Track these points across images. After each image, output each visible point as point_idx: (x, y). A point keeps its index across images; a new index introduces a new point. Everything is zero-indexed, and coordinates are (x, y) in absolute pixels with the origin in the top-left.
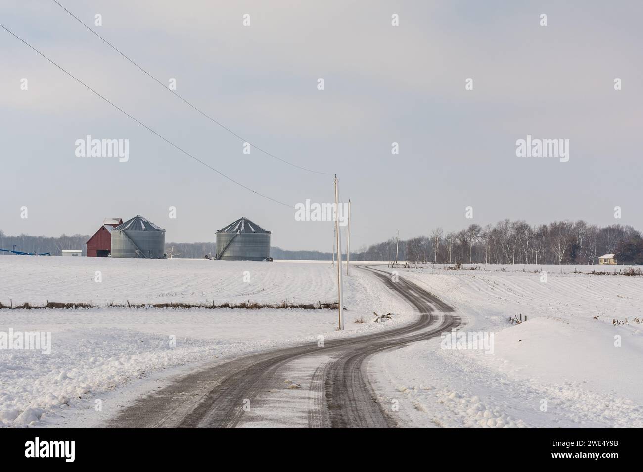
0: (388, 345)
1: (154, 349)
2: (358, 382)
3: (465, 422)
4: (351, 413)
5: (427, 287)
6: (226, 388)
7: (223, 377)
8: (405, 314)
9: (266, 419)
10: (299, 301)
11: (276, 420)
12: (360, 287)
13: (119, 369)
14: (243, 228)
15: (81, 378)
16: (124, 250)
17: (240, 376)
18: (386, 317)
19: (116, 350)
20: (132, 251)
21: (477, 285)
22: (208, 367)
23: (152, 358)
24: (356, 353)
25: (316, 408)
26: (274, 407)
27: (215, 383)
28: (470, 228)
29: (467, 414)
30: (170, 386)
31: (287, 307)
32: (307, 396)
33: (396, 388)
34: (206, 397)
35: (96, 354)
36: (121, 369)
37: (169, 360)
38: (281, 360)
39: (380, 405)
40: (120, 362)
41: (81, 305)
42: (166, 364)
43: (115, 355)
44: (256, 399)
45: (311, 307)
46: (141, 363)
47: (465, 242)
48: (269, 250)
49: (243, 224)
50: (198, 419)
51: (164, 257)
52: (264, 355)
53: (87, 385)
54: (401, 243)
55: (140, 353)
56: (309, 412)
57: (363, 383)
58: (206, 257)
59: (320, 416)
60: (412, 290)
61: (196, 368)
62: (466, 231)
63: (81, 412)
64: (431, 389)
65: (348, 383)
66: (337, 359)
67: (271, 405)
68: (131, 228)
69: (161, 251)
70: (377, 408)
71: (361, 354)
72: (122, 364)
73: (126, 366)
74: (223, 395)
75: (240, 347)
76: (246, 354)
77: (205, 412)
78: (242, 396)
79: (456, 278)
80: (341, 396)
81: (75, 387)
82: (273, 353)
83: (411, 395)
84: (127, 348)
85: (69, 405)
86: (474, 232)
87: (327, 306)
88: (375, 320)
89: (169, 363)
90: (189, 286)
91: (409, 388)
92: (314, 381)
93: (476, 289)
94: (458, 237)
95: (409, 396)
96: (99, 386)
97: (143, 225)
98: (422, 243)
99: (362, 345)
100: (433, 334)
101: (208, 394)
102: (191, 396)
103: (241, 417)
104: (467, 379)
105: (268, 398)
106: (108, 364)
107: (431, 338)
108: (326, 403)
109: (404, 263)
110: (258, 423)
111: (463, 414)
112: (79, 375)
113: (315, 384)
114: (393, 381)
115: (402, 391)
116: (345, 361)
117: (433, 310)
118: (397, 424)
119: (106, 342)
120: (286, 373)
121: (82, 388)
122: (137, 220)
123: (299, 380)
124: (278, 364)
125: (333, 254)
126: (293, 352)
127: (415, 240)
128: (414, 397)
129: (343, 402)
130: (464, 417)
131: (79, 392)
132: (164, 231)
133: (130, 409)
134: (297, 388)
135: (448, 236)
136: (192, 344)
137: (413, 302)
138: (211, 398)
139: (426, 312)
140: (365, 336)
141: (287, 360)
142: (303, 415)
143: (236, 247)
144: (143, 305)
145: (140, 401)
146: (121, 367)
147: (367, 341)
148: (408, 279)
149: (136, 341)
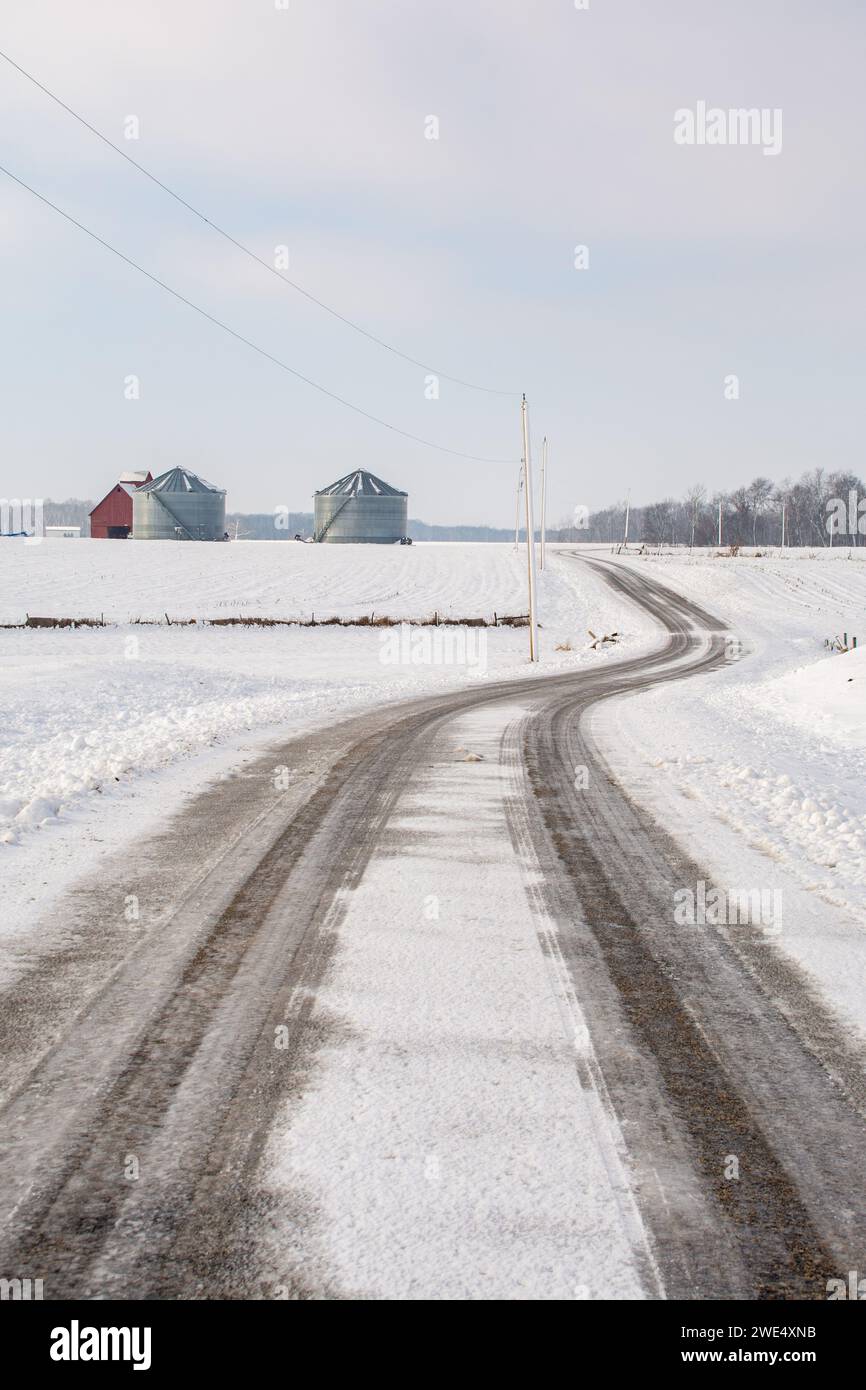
0: (617, 688)
1: (221, 697)
2: (578, 751)
3: (771, 817)
4: (575, 803)
5: (680, 587)
6: (358, 761)
7: (350, 743)
8: (644, 634)
9: (435, 813)
10: (459, 614)
11: (453, 814)
12: (565, 588)
13: (171, 731)
14: (360, 487)
15: (109, 747)
16: (154, 526)
17: (379, 740)
18: (612, 639)
19: (159, 698)
20: (169, 529)
21: (767, 584)
22: (320, 726)
23: (224, 712)
24: (565, 702)
25: (515, 794)
26: (444, 793)
27: (338, 754)
28: (754, 485)
29: (773, 805)
30: (263, 759)
31: (440, 623)
32: (496, 774)
33: (645, 760)
34: (327, 776)
35: (126, 705)
36: (174, 730)
37: (254, 714)
38: (441, 715)
39: (622, 790)
40: (169, 718)
41: (85, 622)
42: (250, 722)
43: (157, 707)
44: (411, 779)
45: (481, 623)
46: (207, 720)
47: (744, 510)
48: (405, 524)
49: (360, 480)
50: (320, 814)
51: (225, 537)
52: (409, 705)
53: (125, 757)
54: (633, 512)
55: (199, 704)
56: (505, 801)
57: (588, 752)
58: (298, 537)
59: (525, 808)
60: (653, 592)
61: (299, 729)
62: (746, 490)
63: (123, 802)
64: (706, 762)
65: (562, 752)
66: (537, 713)
67: (440, 789)
68: (167, 487)
69: (219, 528)
70: (618, 795)
71: (574, 704)
72: (173, 722)
73: (183, 725)
74: (355, 772)
75: (367, 692)
76: (380, 704)
77: (330, 802)
78: (387, 775)
79: (731, 571)
80: (554, 773)
81: (106, 761)
82: (425, 701)
83: (674, 772)
84: (177, 695)
85: (100, 792)
86: (761, 490)
87: (508, 621)
88: (591, 644)
89: (254, 720)
90: (270, 588)
91: (669, 762)
92: (504, 750)
93: (766, 591)
94: (732, 501)
95: (669, 774)
96: (144, 759)
97: (187, 483)
98: (669, 511)
99: (574, 688)
100: (692, 669)
101: (329, 772)
102: (302, 774)
103: (391, 810)
104: (764, 745)
105: (432, 779)
106: (149, 723)
107: (690, 675)
108: (530, 786)
109: (639, 545)
110: (421, 818)
111: (766, 804)
112: (104, 742)
113: (507, 755)
114: (640, 750)
115: (657, 766)
116: (550, 715)
117: (690, 627)
118: (654, 821)
119: (141, 686)
120: (454, 736)
121: (119, 762)
122: (178, 473)
123: (479, 747)
124: (438, 721)
125: (515, 531)
126: (460, 699)
127: (658, 507)
128: (678, 776)
129: (558, 785)
130: (769, 810)
131: (115, 769)
132: (224, 493)
133: (203, 797)
134: (478, 760)
135: (715, 500)
136: (283, 688)
137: (655, 613)
138: (336, 778)
139: (679, 631)
140: (577, 674)
141: (451, 714)
142: (495, 805)
143: (348, 521)
144: (193, 622)
145: (217, 785)
146: (173, 727)
147: (581, 681)
148: (647, 574)
149: (191, 682)
